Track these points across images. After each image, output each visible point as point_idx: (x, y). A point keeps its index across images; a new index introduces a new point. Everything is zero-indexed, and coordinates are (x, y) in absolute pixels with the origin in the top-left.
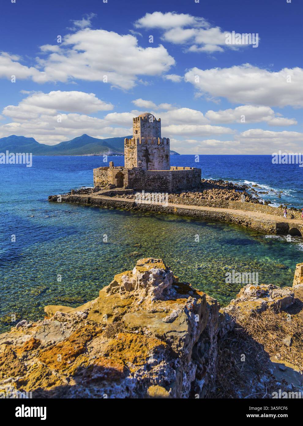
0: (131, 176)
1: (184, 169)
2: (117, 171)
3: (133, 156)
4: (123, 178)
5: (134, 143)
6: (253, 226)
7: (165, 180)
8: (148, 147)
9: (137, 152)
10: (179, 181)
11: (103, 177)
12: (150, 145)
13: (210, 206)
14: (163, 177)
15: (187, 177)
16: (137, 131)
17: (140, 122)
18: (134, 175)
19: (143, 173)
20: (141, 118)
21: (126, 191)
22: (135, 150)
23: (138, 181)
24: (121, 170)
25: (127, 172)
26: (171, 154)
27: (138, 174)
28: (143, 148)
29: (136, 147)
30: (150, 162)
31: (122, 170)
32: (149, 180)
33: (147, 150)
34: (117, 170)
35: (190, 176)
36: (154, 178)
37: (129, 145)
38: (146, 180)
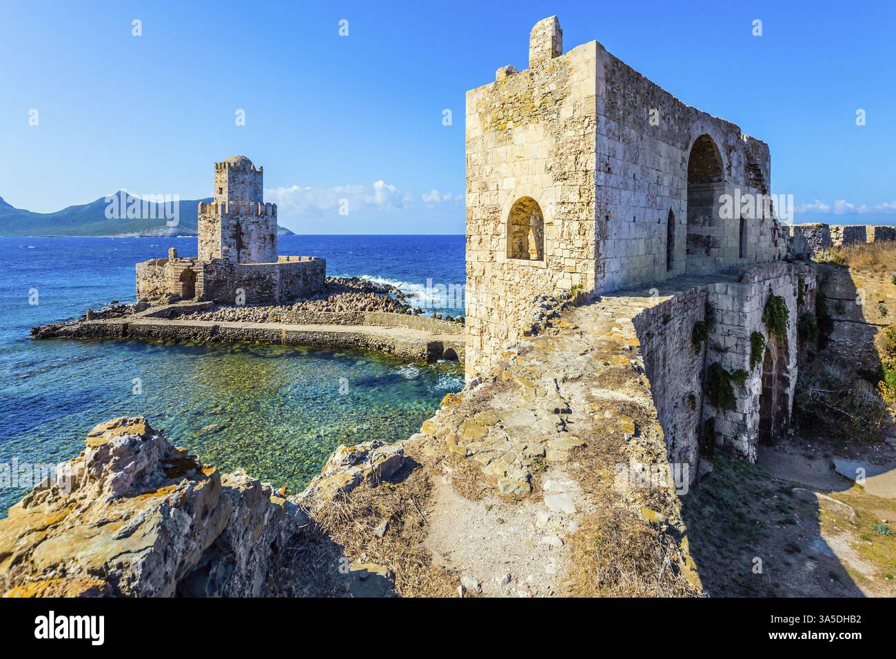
0: (209, 276)
1: (300, 260)
2: (184, 268)
3: (214, 237)
4: (195, 280)
5: (217, 213)
6: (397, 351)
7: (269, 281)
8: (241, 219)
9: (220, 230)
10: (291, 282)
11: (156, 280)
12: (245, 217)
13: (338, 324)
14: (265, 275)
15: (305, 274)
16: (221, 189)
17: (227, 172)
18: (216, 274)
19: (231, 269)
20: (229, 164)
21: (200, 305)
22: (218, 226)
23: (223, 285)
24: (191, 264)
25: (202, 267)
26: (279, 233)
27: (222, 271)
28: (231, 222)
29: (219, 219)
30: (244, 247)
31: (194, 265)
32: (240, 281)
33: (238, 226)
34: (184, 264)
35: (308, 272)
36: (250, 279)
37: (207, 215)
38: (236, 282)
